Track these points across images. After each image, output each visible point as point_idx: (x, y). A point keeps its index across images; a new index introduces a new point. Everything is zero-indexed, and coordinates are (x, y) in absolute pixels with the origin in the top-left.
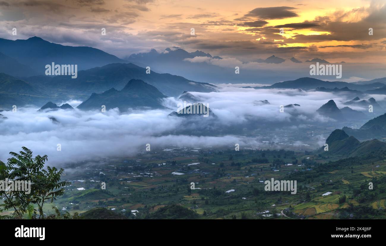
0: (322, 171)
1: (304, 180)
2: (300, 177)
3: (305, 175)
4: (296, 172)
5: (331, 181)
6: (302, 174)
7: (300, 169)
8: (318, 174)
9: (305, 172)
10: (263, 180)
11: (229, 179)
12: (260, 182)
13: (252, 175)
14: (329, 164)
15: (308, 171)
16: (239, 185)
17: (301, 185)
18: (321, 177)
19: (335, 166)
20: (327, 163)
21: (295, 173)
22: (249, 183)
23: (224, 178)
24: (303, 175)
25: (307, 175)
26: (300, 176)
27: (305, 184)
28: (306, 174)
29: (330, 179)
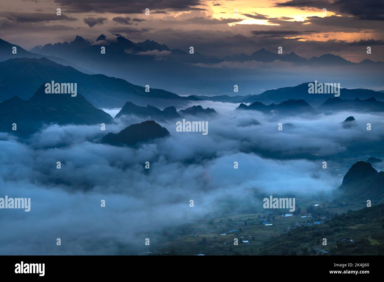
0: (337, 225)
1: (311, 240)
2: (304, 235)
3: (311, 232)
4: (299, 226)
5: (351, 240)
6: (308, 230)
7: (304, 222)
8: (332, 229)
9: (311, 227)
10: (247, 240)
11: (195, 237)
12: (243, 242)
13: (230, 232)
14: (348, 214)
15: (317, 225)
16: (213, 247)
17: (306, 246)
18: (337, 234)
19: (357, 218)
20: (345, 213)
21: (297, 229)
22: (227, 244)
23: (188, 236)
24: (309, 232)
25: (315, 231)
26: (305, 234)
27: (312, 245)
28: (313, 229)
29: (350, 237)
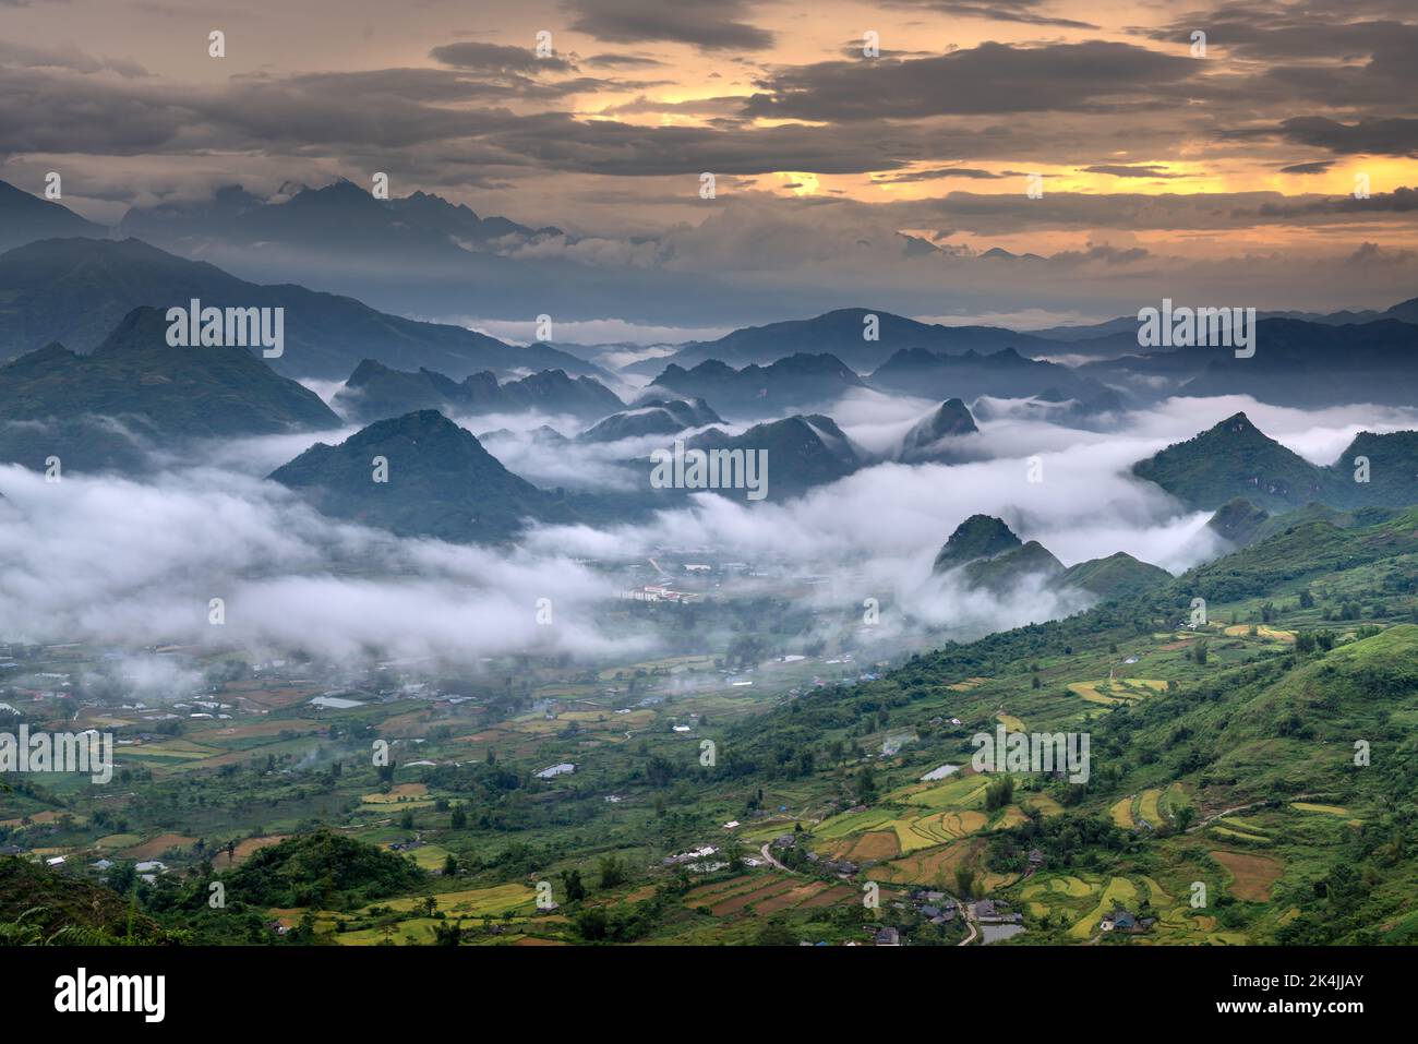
0: (919, 682)
1: (852, 721)
2: (834, 709)
3: (853, 700)
4: (820, 687)
5: (954, 721)
6: (844, 697)
7: (834, 676)
8: (905, 692)
9: (853, 687)
10: (686, 724)
11: (550, 720)
12: (674, 732)
13: (642, 704)
14: (946, 652)
15: (867, 683)
16: (596, 744)
17: (839, 739)
18: (918, 705)
19: (969, 662)
20: (939, 650)
21: (816, 694)
22: (634, 736)
23: (529, 717)
24: (846, 701)
25: (861, 698)
26: (836, 705)
27: (855, 735)
28: (858, 693)
29: (951, 713)
